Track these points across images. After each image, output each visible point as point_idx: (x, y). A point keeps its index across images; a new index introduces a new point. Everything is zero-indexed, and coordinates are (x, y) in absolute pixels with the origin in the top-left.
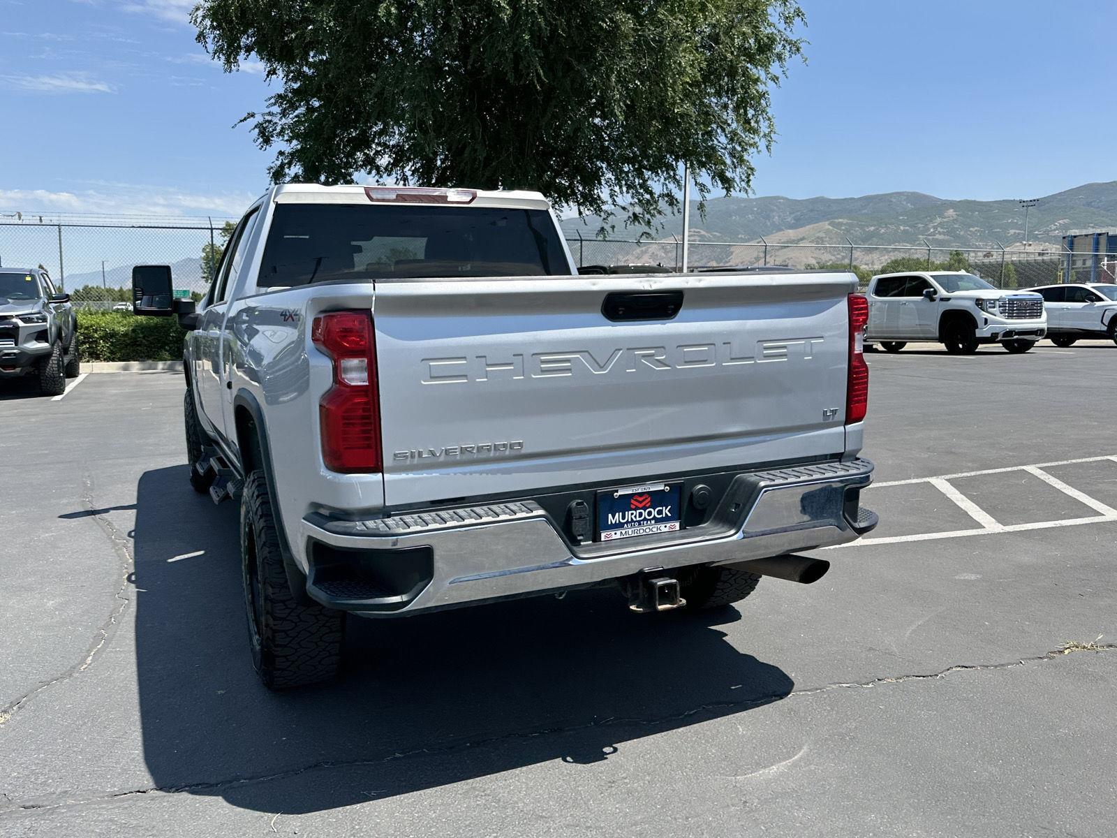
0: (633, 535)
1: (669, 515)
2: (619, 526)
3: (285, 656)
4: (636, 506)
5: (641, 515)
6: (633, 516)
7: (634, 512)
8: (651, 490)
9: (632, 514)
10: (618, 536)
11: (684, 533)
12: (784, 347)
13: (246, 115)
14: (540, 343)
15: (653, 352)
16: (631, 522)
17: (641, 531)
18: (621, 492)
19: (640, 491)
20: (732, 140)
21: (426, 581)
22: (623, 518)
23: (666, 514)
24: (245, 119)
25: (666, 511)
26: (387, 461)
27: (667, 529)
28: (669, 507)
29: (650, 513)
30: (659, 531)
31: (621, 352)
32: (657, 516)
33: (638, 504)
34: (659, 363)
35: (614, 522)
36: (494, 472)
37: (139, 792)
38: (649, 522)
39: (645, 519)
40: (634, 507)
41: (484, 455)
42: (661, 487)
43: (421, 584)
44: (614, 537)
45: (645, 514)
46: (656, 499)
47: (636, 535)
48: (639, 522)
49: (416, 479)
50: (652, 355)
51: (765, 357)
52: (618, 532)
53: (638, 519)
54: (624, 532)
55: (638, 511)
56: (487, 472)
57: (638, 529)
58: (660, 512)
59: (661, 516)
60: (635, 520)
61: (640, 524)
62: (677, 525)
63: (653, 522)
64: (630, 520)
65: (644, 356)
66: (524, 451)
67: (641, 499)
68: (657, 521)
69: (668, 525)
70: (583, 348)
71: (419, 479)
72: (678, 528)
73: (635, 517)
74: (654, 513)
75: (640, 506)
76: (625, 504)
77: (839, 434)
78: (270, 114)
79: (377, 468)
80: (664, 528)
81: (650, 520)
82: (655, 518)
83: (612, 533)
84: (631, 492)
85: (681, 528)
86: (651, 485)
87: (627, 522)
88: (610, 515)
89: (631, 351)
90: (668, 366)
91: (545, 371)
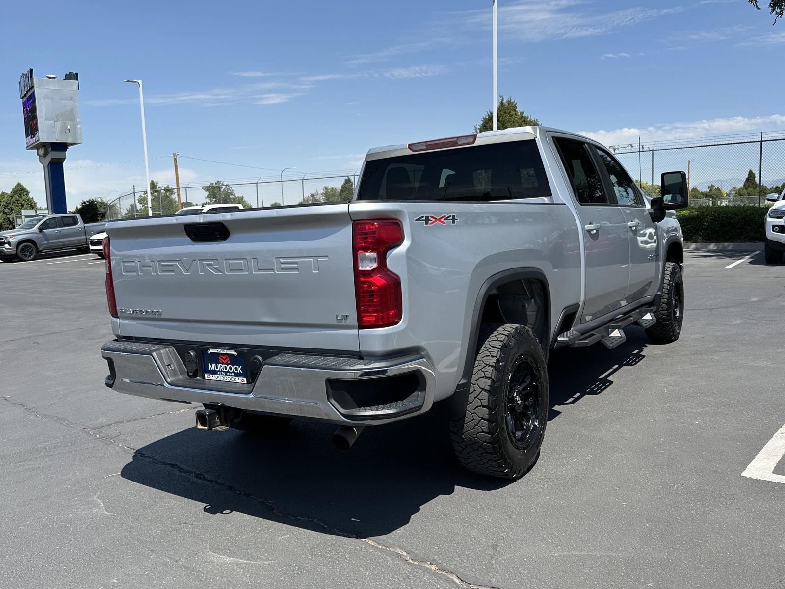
0: (221, 380)
1: (242, 372)
2: (214, 372)
4: (223, 362)
5: (226, 368)
6: (222, 368)
7: (222, 365)
8: (228, 353)
10: (214, 378)
12: (296, 263)
15: (212, 262)
16: (221, 371)
17: (226, 379)
18: (212, 351)
19: (221, 352)
22: (217, 368)
23: (239, 371)
25: (239, 369)
27: (240, 381)
28: (241, 367)
29: (230, 368)
30: (235, 381)
31: (196, 262)
32: (235, 371)
33: (224, 361)
34: (216, 270)
35: (212, 369)
36: (155, 326)
38: (231, 374)
39: (228, 371)
40: (221, 362)
41: (148, 316)
42: (233, 352)
44: (212, 378)
45: (228, 368)
47: (223, 380)
49: (129, 324)
50: (212, 265)
51: (282, 269)
52: (214, 376)
53: (225, 370)
54: (216, 376)
55: (224, 365)
56: (151, 325)
57: (224, 376)
58: (236, 369)
59: (237, 372)
60: (223, 370)
61: (226, 374)
62: (245, 379)
63: (233, 374)
65: (208, 265)
66: (163, 316)
67: (224, 358)
68: (236, 375)
69: (240, 378)
72: (246, 382)
73: (223, 368)
74: (233, 369)
75: (225, 362)
76: (216, 358)
77: (354, 335)
79: (117, 315)
80: (238, 380)
81: (232, 372)
82: (233, 372)
83: (211, 376)
84: (217, 352)
85: (248, 383)
86: (228, 349)
87: (219, 371)
88: (210, 364)
89: (201, 261)
90: (221, 272)
91: (164, 271)
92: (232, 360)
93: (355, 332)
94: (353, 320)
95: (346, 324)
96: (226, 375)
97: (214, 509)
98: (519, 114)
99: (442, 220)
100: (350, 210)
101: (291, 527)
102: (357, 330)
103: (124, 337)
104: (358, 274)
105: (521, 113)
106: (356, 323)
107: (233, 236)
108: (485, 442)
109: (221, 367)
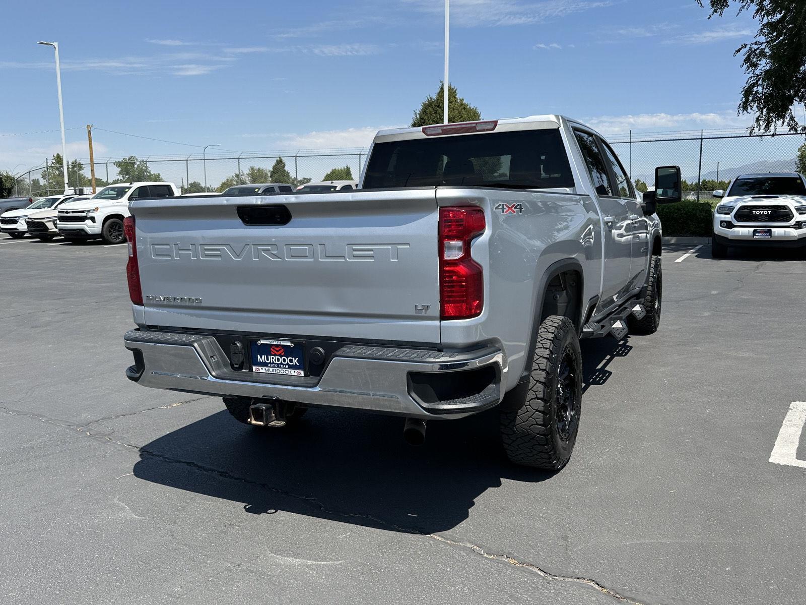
0: (273, 372)
1: (298, 364)
2: (264, 364)
4: (275, 354)
5: (278, 360)
6: (274, 360)
7: (274, 357)
8: (282, 344)
9: (273, 358)
10: (263, 371)
11: (306, 379)
12: (371, 250)
15: (270, 248)
16: (272, 363)
17: (278, 371)
18: (262, 342)
19: (275, 343)
21: (143, 369)
22: (268, 360)
23: (295, 363)
25: (295, 361)
26: (144, 300)
27: (295, 374)
28: (297, 359)
29: (284, 360)
30: (290, 374)
31: (249, 246)
32: (289, 363)
34: (276, 256)
35: (261, 361)
36: (192, 315)
38: (284, 366)
39: (281, 363)
40: (273, 354)
41: (183, 304)
42: (289, 344)
44: (261, 371)
45: (281, 360)
47: (275, 373)
49: (158, 312)
50: (269, 250)
51: (353, 256)
52: (264, 368)
53: (277, 362)
54: (267, 369)
55: (277, 357)
56: (186, 314)
57: (276, 369)
58: (291, 361)
59: (292, 364)
60: (275, 362)
62: (302, 372)
63: (287, 367)
64: (272, 362)
65: (264, 250)
66: (203, 305)
67: (277, 349)
68: (291, 367)
69: (296, 371)
70: (227, 242)
72: (303, 375)
73: (275, 360)
74: (288, 360)
75: (278, 354)
76: (267, 350)
77: (435, 326)
79: (141, 303)
80: (294, 372)
81: (285, 365)
82: (288, 364)
83: (260, 368)
84: (269, 343)
85: (305, 375)
86: (282, 340)
87: (270, 363)
88: (259, 356)
89: (254, 246)
90: (281, 259)
91: (207, 256)
92: (287, 352)
93: (437, 323)
94: (436, 310)
95: (426, 315)
96: (278, 367)
97: (256, 508)
98: (459, 101)
99: (513, 208)
100: (437, 196)
101: (347, 524)
102: (439, 322)
103: (149, 326)
104: (443, 263)
105: (460, 100)
106: (438, 314)
107: (293, 220)
108: (538, 434)
109: (272, 359)
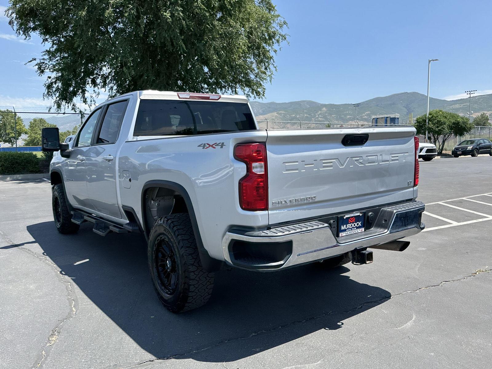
0: (350, 234)
1: (361, 225)
2: (345, 230)
3: (192, 296)
7: (349, 224)
8: (356, 215)
9: (349, 225)
11: (366, 232)
12: (397, 157)
13: (32, 59)
14: (323, 155)
15: (358, 158)
17: (352, 232)
18: (346, 216)
19: (352, 216)
20: (256, 76)
21: (290, 255)
22: (346, 227)
24: (31, 61)
25: (360, 224)
26: (270, 206)
27: (360, 231)
28: (361, 222)
30: (358, 232)
31: (348, 159)
33: (351, 221)
34: (360, 163)
35: (343, 229)
37: (150, 361)
39: (353, 227)
41: (303, 202)
42: (358, 214)
43: (288, 256)
44: (344, 235)
45: (353, 225)
46: (357, 219)
48: (351, 228)
49: (279, 213)
50: (358, 160)
51: (392, 160)
52: (345, 233)
53: (351, 227)
54: (347, 233)
55: (351, 224)
58: (358, 224)
59: (358, 226)
60: (350, 228)
61: (351, 229)
62: (363, 229)
63: (355, 228)
65: (356, 160)
66: (316, 200)
67: (352, 219)
68: (357, 228)
69: (360, 229)
70: (337, 157)
71: (280, 213)
72: (364, 231)
74: (356, 225)
75: (352, 222)
76: (347, 221)
77: (412, 191)
78: (43, 59)
79: (266, 209)
80: (359, 230)
82: (356, 227)
83: (343, 233)
84: (350, 216)
86: (355, 213)
87: (347, 229)
88: (342, 226)
89: (352, 158)
90: (363, 164)
91: (324, 167)
102: (413, 188)
106: (413, 185)
